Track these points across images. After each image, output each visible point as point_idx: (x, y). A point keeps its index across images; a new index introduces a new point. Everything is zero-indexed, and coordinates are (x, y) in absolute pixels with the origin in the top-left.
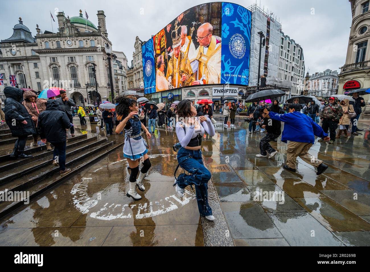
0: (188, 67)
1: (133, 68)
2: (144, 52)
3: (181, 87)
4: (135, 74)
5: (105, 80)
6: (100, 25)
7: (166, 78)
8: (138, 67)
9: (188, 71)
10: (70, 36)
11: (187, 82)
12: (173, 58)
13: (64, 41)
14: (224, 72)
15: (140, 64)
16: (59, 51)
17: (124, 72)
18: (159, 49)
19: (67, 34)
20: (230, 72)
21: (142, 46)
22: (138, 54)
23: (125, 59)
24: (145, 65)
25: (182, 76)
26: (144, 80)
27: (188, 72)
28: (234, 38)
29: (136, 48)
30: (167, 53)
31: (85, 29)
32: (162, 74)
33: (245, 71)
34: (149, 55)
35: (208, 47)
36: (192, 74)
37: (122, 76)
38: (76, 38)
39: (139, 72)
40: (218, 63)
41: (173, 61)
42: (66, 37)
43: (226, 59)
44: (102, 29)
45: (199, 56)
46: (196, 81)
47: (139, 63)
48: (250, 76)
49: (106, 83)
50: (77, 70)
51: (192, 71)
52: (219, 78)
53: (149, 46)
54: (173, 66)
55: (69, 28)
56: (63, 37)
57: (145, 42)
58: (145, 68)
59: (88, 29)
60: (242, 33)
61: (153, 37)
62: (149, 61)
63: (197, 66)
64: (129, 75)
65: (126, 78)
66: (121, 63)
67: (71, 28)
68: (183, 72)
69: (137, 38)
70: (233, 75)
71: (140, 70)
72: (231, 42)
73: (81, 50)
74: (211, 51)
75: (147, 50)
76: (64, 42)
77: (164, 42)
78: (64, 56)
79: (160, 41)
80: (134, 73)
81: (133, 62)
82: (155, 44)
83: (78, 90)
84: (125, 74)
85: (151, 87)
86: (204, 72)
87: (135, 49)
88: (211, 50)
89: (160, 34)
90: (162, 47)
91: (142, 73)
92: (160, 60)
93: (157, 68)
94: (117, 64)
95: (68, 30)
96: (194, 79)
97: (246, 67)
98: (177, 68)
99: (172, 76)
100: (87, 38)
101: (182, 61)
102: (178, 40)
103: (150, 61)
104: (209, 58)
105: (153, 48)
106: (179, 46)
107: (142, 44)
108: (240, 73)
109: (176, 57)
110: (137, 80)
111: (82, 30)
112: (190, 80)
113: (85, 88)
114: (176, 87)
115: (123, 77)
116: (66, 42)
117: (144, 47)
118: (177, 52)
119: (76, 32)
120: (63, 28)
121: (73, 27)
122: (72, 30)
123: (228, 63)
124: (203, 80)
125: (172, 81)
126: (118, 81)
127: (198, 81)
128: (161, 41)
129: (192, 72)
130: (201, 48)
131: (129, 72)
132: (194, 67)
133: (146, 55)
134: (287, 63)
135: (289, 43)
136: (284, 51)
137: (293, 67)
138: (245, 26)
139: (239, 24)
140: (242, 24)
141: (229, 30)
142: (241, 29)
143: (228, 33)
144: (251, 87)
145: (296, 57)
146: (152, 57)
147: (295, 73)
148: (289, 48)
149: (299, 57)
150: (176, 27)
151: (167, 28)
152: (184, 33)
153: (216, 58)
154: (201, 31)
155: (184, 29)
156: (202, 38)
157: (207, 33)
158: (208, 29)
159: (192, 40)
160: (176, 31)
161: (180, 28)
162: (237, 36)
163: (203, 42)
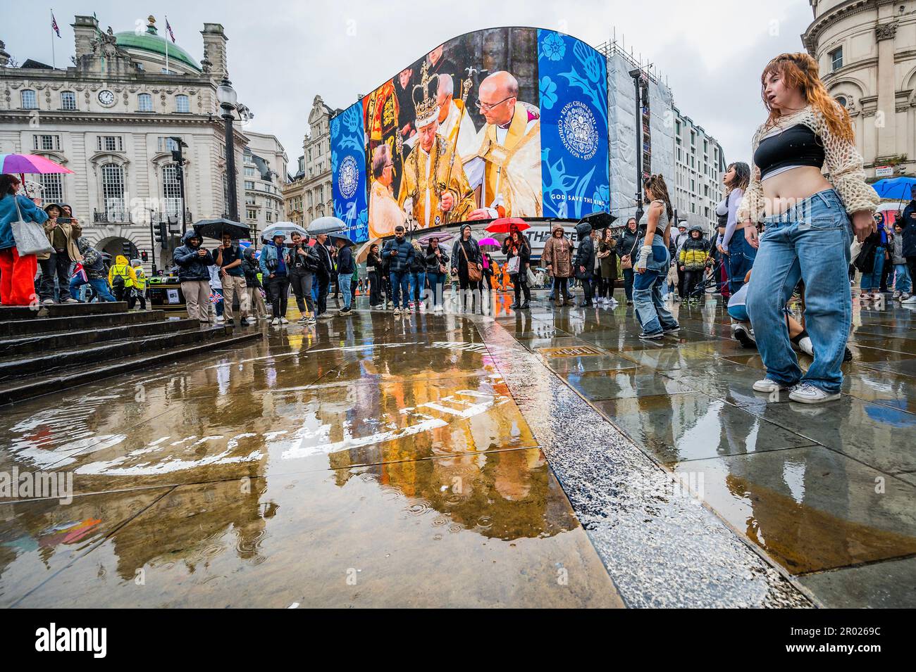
0: (456, 175)
1: (302, 177)
2: (336, 135)
3: (441, 227)
4: (309, 192)
5: (216, 206)
6: (210, 59)
7: (397, 202)
8: (317, 174)
9: (457, 185)
10: (109, 81)
12: (417, 151)
13: (90, 92)
14: (550, 190)
15: (324, 166)
16: (70, 117)
17: (275, 188)
18: (378, 130)
19: (102, 74)
20: (564, 189)
21: (330, 119)
22: (319, 139)
23: (280, 155)
24: (338, 168)
25: (443, 197)
26: (333, 209)
27: (458, 188)
28: (570, 110)
29: (316, 125)
30: (401, 139)
31: (164, 67)
32: (387, 193)
33: (601, 189)
34: (350, 144)
35: (507, 127)
36: (468, 194)
37: (270, 197)
38: (129, 87)
39: (320, 188)
40: (535, 166)
41: (417, 158)
42: (98, 81)
43: (552, 159)
44: (214, 69)
45: (486, 148)
46: (479, 210)
47: (320, 165)
48: (612, 202)
49: (216, 212)
50: (124, 176)
51: (468, 185)
52: (537, 204)
53: (350, 120)
54: (417, 171)
55: (109, 59)
56: (85, 80)
57: (340, 112)
58: (337, 175)
59: (171, 65)
60: (587, 100)
61: (363, 100)
62: (349, 157)
63: (481, 173)
64: (290, 195)
65: (281, 203)
66: (268, 163)
67: (117, 60)
68: (445, 188)
69: (318, 101)
70: (573, 198)
71: (323, 181)
72: (563, 119)
73: (142, 120)
74: (515, 137)
75: (344, 131)
76: (87, 95)
77: (392, 113)
78: (84, 133)
79: (382, 109)
80: (306, 188)
81: (302, 161)
82: (367, 115)
83: (124, 231)
84: (278, 193)
85: (354, 228)
86: (500, 187)
87: (312, 128)
88: (515, 135)
89: (382, 93)
90: (386, 123)
91: (330, 189)
92: (380, 156)
93: (372, 178)
94: (254, 164)
95: (106, 64)
96: (473, 204)
97: (602, 179)
98: (428, 176)
99: (416, 198)
100: (166, 88)
101: (442, 160)
102: (429, 107)
103: (353, 159)
104: (510, 153)
105: (363, 125)
106: (433, 122)
107: (330, 117)
108: (590, 193)
109: (426, 149)
110: (314, 208)
111: (150, 68)
112: (462, 208)
113: (147, 227)
114: (426, 227)
115: (273, 202)
116: (94, 96)
117: (337, 122)
118: (426, 137)
119: (131, 70)
120: (91, 57)
121: (123, 57)
122: (118, 64)
123: (559, 168)
124: (497, 207)
125: (415, 209)
126: (255, 211)
127: (484, 209)
128: (384, 108)
129: (467, 188)
130: (489, 129)
131: (290, 188)
132: (474, 174)
133: (342, 144)
134: (692, 177)
135: (693, 133)
136: (686, 150)
137: (706, 187)
138: (593, 86)
139: (578, 81)
140: (586, 81)
141: (556, 92)
142: (586, 91)
143: (555, 98)
144: (618, 228)
145: (711, 165)
146: (357, 147)
147: (713, 201)
148: (693, 143)
149: (716, 165)
150: (425, 76)
151: (402, 79)
152: (444, 91)
153: (528, 154)
154: (488, 89)
155: (446, 82)
156: (493, 105)
157: (505, 95)
158: (505, 85)
159: (465, 109)
160: (425, 85)
161: (435, 80)
162: (575, 107)
163: (495, 115)
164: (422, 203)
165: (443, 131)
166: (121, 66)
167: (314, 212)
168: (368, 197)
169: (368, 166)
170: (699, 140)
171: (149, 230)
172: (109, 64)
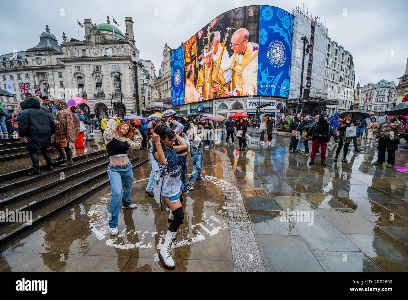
1: (160, 78)
2: (173, 60)
3: (213, 99)
4: (163, 84)
5: (131, 91)
6: (128, 32)
7: (196, 89)
8: (166, 77)
9: (220, 81)
10: (96, 44)
11: (218, 93)
12: (204, 67)
13: (90, 49)
14: (261, 82)
15: (168, 73)
16: (85, 59)
17: (151, 82)
18: (189, 58)
19: (94, 42)
20: (267, 82)
21: (171, 54)
22: (166, 62)
23: (153, 68)
24: (174, 74)
25: (214, 86)
26: (172, 91)
27: (220, 82)
28: (273, 44)
29: (165, 56)
30: (198, 61)
31: (112, 37)
32: (192, 85)
33: (285, 82)
34: (178, 64)
35: (243, 54)
36: (225, 85)
37: (149, 86)
38: (102, 46)
39: (167, 82)
40: (255, 72)
41: (204, 70)
42: (92, 45)
43: (263, 68)
44: (129, 36)
45: (233, 65)
46: (229, 92)
47: (167, 73)
48: (290, 87)
49: (131, 93)
50: (102, 80)
51: (225, 81)
52: (255, 89)
53: (178, 54)
54: (204, 75)
55: (95, 36)
56: (89, 45)
57: (175, 50)
58: (173, 77)
59: (115, 36)
60: (282, 39)
61: (183, 45)
62: (178, 70)
63: (230, 76)
64: (156, 85)
65: (153, 88)
66: (148, 72)
67: (98, 36)
68: (215, 82)
69: (166, 46)
70: (271, 86)
71: (168, 80)
72: (269, 49)
73: (105, 59)
74: (246, 59)
75: (176, 58)
76: (90, 50)
77: (195, 50)
78: (89, 65)
79: (191, 49)
80: (162, 83)
81: (161, 71)
82: (185, 52)
83: (103, 100)
84: (152, 84)
85: (179, 99)
87: (164, 57)
88: (247, 58)
89: (191, 42)
90: (192, 55)
91: (171, 83)
92: (190, 69)
93: (186, 78)
94: (144, 73)
95: (94, 38)
96: (227, 90)
97: (286, 76)
98: (208, 77)
99: (203, 87)
100: (114, 45)
101: (215, 71)
102: (210, 47)
103: (179, 70)
104: (244, 66)
105: (183, 56)
106: (211, 54)
107: (171, 52)
108: (279, 84)
109: (208, 66)
110: (165, 90)
111: (109, 38)
112: (222, 91)
113: (110, 99)
114: (207, 99)
115: (150, 88)
116: (91, 50)
117: (173, 55)
118: (208, 60)
119: (102, 39)
120: (90, 35)
121: (100, 35)
122: (98, 37)
123: (266, 72)
124: (237, 91)
125: (203, 92)
126: (144, 91)
127: (231, 92)
128: (191, 48)
129: (224, 83)
130: (235, 56)
131: (156, 82)
132: (228, 76)
133: (175, 64)
134: (334, 72)
135: (337, 50)
136: (331, 59)
137: (341, 77)
138: (286, 31)
139: (278, 29)
140: (282, 29)
141: (267, 36)
142: (282, 34)
143: (266, 39)
144: (292, 100)
145: (345, 66)
146: (181, 65)
147: (344, 84)
148: (336, 55)
149: (348, 65)
150: (209, 33)
151: (199, 35)
152: (217, 39)
153: (252, 66)
154: (235, 37)
155: (217, 35)
156: (237, 45)
157: (243, 39)
158: (243, 35)
159: (225, 47)
160: (208, 37)
161: (213, 34)
162: (276, 43)
163: (238, 49)
164: (206, 89)
165: (215, 58)
166: (99, 38)
167: (165, 92)
168: (185, 86)
169: (185, 73)
170: (340, 53)
171: (110, 100)
172: (95, 37)
